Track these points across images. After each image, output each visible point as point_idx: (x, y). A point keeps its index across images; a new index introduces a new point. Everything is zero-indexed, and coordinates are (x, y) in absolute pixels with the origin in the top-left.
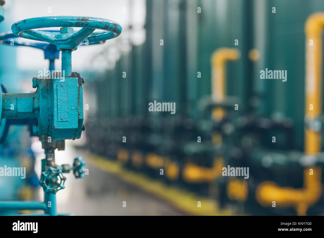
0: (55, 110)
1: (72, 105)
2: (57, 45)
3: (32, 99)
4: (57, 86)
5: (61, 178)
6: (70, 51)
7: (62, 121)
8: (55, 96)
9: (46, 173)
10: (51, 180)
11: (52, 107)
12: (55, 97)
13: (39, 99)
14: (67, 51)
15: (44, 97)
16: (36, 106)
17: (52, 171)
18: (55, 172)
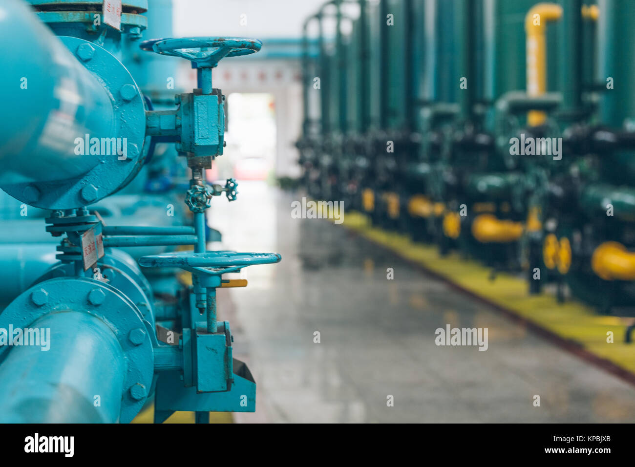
0: (196, 127)
1: (212, 122)
2: (198, 63)
3: (175, 116)
4: (197, 104)
5: (206, 196)
6: (210, 68)
7: (203, 138)
8: (196, 113)
9: (191, 192)
10: (197, 199)
11: (193, 124)
12: (196, 115)
13: (181, 117)
14: (207, 69)
15: (186, 115)
16: (178, 123)
17: (197, 189)
18: (201, 190)
